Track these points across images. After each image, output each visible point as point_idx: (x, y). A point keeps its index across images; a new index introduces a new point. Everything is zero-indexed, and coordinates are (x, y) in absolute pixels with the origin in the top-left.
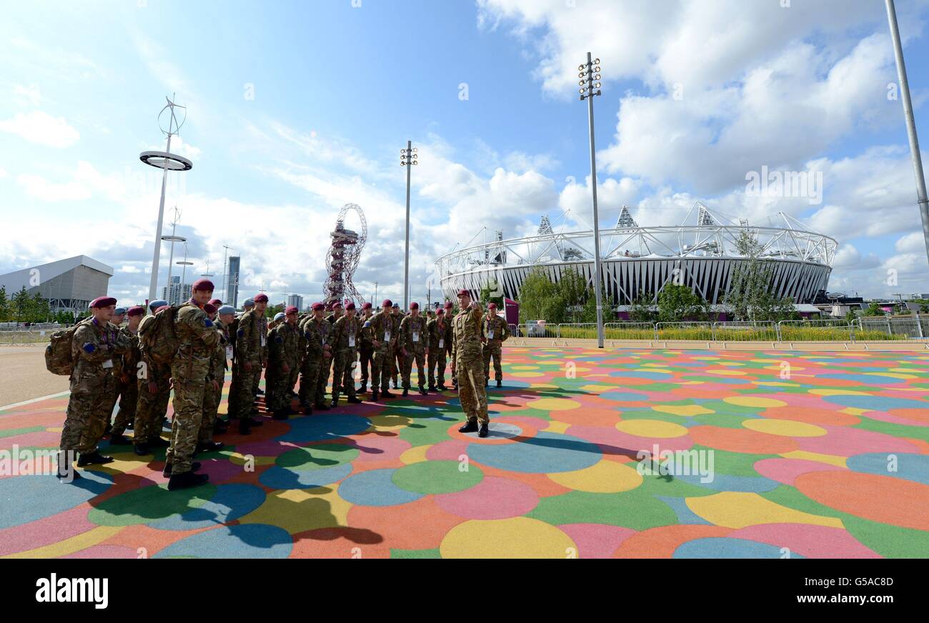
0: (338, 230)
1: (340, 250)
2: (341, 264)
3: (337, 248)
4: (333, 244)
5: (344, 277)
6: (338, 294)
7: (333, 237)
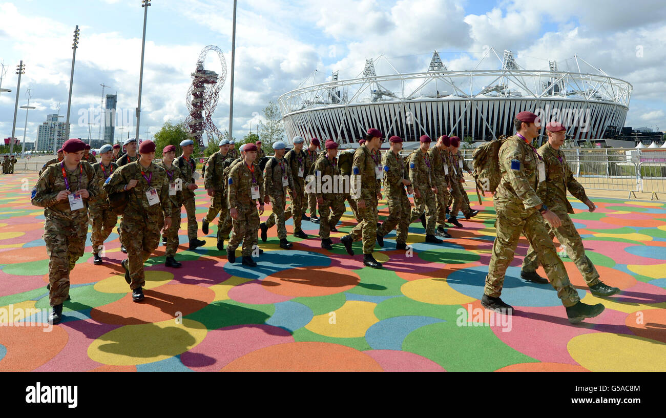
0: (198, 71)
1: (200, 89)
2: (201, 103)
3: (198, 87)
4: (194, 84)
5: (204, 115)
6: (198, 131)
7: (194, 77)
